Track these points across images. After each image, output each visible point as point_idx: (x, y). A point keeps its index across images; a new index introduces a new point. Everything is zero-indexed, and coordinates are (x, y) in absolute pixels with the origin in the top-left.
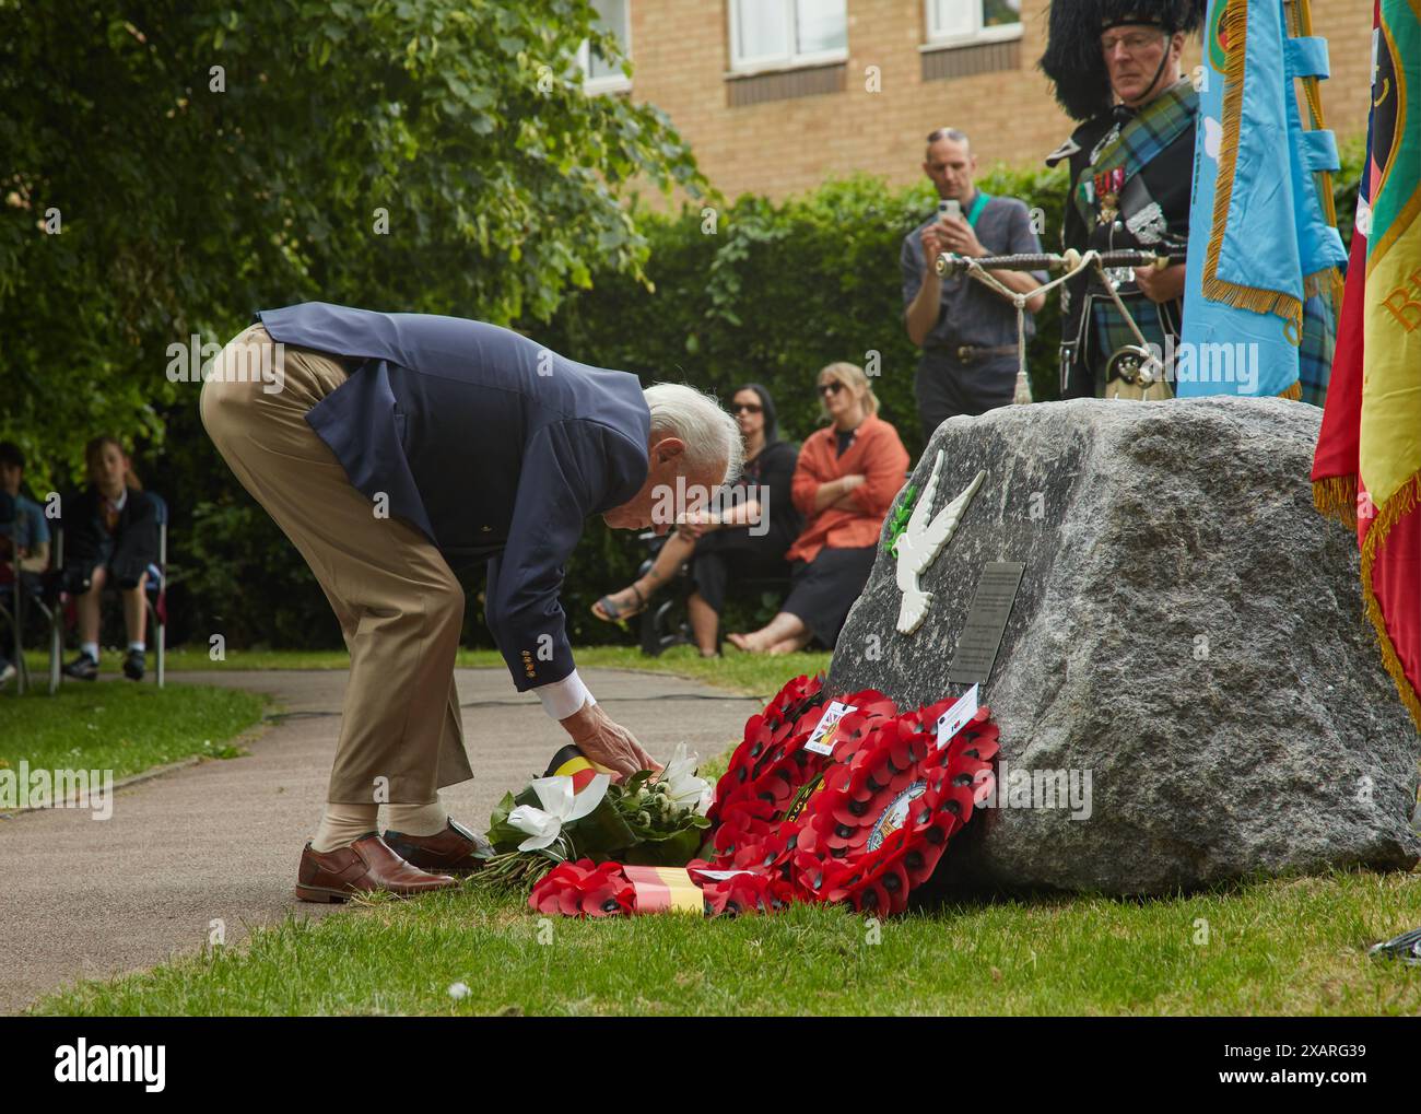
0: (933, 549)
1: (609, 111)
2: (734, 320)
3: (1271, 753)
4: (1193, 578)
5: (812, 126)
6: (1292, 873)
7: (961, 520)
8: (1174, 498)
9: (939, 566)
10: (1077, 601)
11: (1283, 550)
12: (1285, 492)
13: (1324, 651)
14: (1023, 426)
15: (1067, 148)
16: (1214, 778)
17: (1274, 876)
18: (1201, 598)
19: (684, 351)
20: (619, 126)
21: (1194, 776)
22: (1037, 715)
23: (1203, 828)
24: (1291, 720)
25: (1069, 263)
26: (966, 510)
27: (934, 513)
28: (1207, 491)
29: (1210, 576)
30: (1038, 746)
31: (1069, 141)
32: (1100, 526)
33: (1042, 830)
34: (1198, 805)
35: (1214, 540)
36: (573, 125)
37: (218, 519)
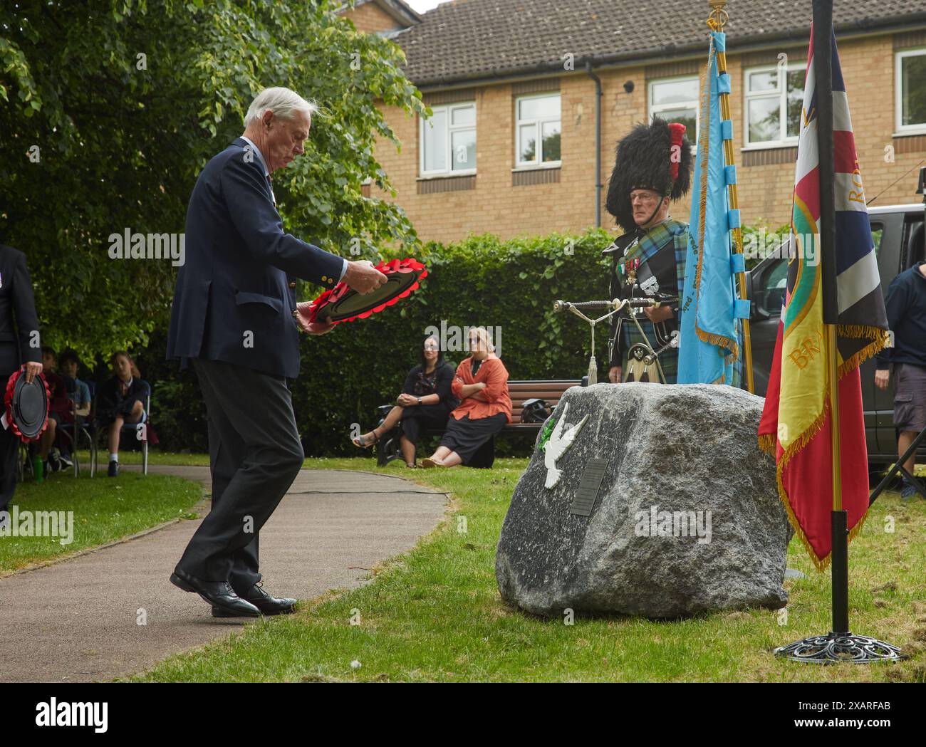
0: (563, 450)
1: (384, 212)
2: (424, 302)
3: (721, 552)
4: (688, 470)
5: (458, 205)
6: (731, 609)
7: (576, 437)
8: (679, 433)
9: (566, 458)
10: (634, 479)
11: (729, 458)
12: (730, 431)
13: (746, 505)
14: (608, 394)
15: (612, 247)
16: (695, 564)
17: (721, 610)
18: (691, 479)
19: (400, 317)
20: (389, 220)
21: (686, 563)
22: (614, 532)
23: (689, 587)
24: (731, 537)
25: (615, 305)
26: (579, 432)
27: (564, 432)
28: (694, 430)
29: (695, 469)
30: (614, 547)
31: (613, 244)
32: (646, 445)
33: (615, 586)
34: (687, 576)
35: (697, 452)
36: (365, 217)
37: (167, 388)
